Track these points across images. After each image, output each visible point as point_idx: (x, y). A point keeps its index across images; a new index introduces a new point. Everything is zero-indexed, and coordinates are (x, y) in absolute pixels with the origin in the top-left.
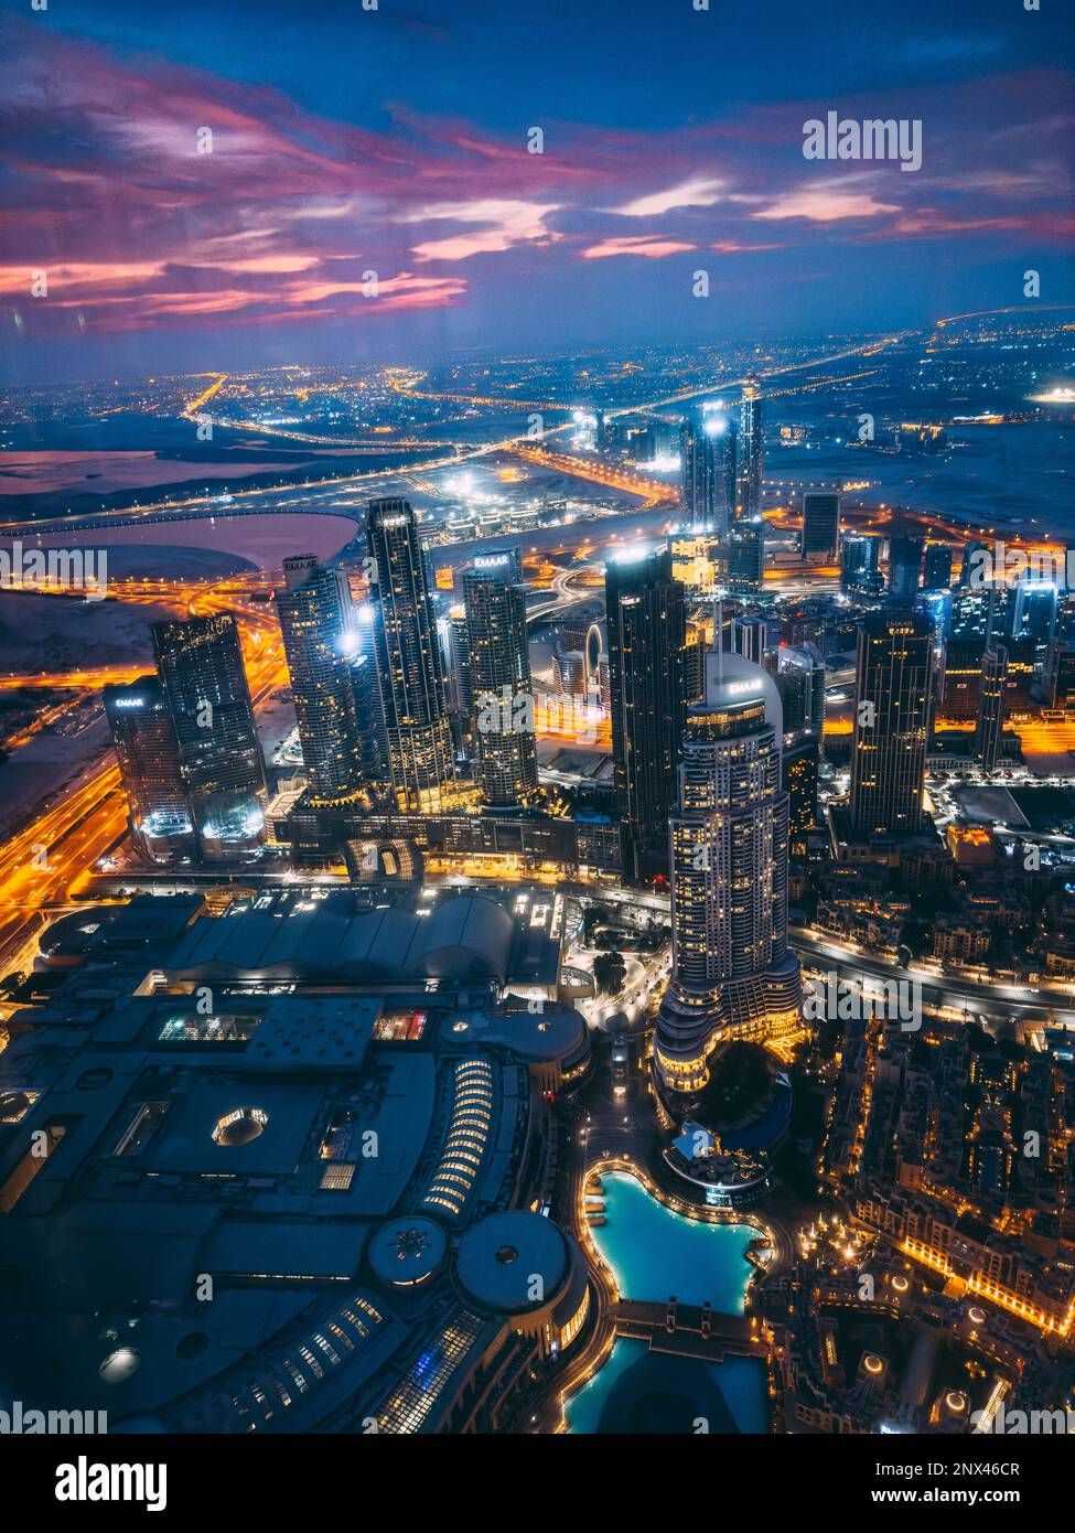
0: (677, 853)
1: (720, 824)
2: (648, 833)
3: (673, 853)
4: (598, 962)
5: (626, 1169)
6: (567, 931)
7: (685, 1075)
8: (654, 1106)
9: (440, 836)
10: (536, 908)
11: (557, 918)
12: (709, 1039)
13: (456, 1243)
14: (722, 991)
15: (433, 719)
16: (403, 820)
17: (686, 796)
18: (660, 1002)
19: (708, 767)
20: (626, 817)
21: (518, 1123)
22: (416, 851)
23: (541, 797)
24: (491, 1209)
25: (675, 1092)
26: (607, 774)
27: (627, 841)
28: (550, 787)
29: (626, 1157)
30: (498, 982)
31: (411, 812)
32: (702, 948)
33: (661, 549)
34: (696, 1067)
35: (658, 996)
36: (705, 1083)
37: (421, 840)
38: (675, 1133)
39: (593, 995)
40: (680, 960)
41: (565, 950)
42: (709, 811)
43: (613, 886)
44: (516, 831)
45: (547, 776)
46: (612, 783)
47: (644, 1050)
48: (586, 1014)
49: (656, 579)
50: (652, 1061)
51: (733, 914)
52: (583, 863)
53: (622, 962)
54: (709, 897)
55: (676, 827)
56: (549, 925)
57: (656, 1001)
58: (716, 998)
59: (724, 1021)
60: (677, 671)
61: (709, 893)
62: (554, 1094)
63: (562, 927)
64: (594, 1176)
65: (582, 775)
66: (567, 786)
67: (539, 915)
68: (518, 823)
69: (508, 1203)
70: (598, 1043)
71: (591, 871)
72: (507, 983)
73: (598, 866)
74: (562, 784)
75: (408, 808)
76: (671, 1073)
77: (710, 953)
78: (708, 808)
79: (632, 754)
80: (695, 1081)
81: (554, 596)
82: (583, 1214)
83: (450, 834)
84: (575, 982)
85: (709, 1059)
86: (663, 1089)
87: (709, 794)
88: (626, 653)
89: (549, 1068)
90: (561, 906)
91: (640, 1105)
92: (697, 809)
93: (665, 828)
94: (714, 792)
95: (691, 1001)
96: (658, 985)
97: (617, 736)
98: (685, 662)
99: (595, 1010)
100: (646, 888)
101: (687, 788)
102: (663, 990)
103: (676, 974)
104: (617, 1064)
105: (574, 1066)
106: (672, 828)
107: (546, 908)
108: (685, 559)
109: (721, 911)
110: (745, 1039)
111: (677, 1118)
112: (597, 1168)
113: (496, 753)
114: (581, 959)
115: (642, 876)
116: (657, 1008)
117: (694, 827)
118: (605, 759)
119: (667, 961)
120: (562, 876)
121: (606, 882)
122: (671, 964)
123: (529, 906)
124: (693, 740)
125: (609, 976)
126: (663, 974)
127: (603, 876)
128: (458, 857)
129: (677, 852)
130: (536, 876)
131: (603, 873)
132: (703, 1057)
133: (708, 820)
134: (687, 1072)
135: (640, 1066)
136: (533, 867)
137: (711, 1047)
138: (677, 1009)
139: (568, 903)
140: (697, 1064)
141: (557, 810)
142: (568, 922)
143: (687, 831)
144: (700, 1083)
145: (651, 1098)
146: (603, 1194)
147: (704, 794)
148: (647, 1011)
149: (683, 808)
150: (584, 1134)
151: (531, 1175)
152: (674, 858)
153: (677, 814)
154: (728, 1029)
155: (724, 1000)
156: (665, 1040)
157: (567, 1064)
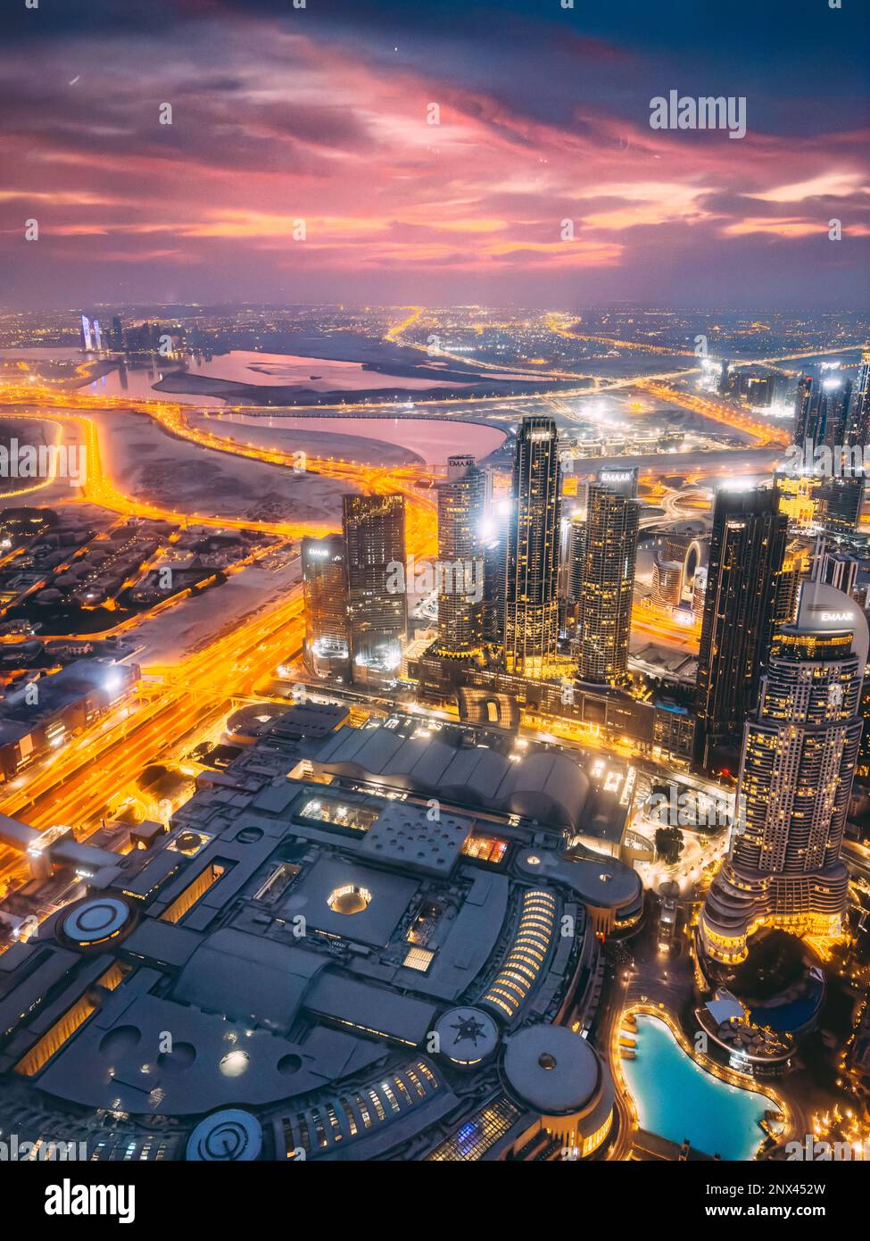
0: (749, 754)
1: (794, 736)
2: (722, 730)
3: (745, 753)
4: (660, 833)
5: (660, 1017)
6: (636, 800)
7: (725, 948)
8: (693, 968)
9: (536, 698)
10: (611, 775)
11: (628, 788)
12: (751, 923)
13: (506, 1040)
14: (772, 883)
15: (546, 600)
16: (509, 679)
17: (765, 705)
18: (712, 879)
19: (791, 683)
20: (703, 713)
21: (572, 953)
22: (515, 706)
23: (627, 680)
24: (539, 1020)
25: (714, 962)
26: (689, 672)
27: (702, 731)
28: (637, 675)
29: (661, 1005)
30: (570, 831)
31: (516, 673)
32: (759, 841)
33: (769, 484)
34: (737, 944)
35: (709, 874)
36: (743, 960)
37: (521, 698)
38: (708, 997)
39: (651, 861)
40: (736, 848)
41: (632, 817)
42: (785, 722)
43: (682, 770)
44: (602, 706)
45: (636, 664)
46: (694, 681)
47: (691, 917)
48: (643, 876)
49: (764, 508)
50: (696, 929)
51: (793, 817)
52: (657, 744)
53: (682, 838)
54: (773, 799)
55: (753, 731)
56: (620, 792)
57: (708, 878)
58: (764, 888)
59: (769, 910)
60: (770, 592)
61: (773, 794)
62: (606, 935)
63: (632, 797)
64: (631, 1015)
65: (666, 668)
66: (652, 676)
67: (613, 781)
68: (605, 699)
69: (554, 1018)
70: (650, 903)
71: (663, 753)
72: (578, 833)
73: (674, 751)
74: (648, 673)
75: (514, 670)
76: (712, 943)
77: (765, 847)
78: (784, 719)
79: (716, 659)
80: (734, 956)
81: (662, 512)
82: (616, 1045)
83: (545, 697)
84: (637, 846)
85: (749, 939)
86: (703, 956)
87: (788, 707)
88: (725, 571)
89: (603, 913)
90: (633, 779)
91: (681, 964)
92: (775, 719)
93: (740, 730)
94: (792, 706)
95: (741, 886)
96: (712, 865)
97: (705, 642)
98: (779, 586)
99: (652, 874)
100: (713, 778)
101: (768, 698)
102: (715, 870)
103: (731, 859)
104: (664, 924)
105: (626, 917)
106: (748, 731)
107: (620, 777)
108: (789, 495)
109: (782, 812)
110: (785, 929)
111: (712, 983)
112: (635, 1009)
113: (594, 637)
114: (645, 827)
115: (709, 767)
116: (707, 884)
117: (769, 734)
118: (689, 658)
119: (724, 845)
120: (637, 753)
121: (675, 766)
122: (726, 849)
123: (605, 773)
124: (780, 656)
125: (668, 845)
126: (718, 857)
127: (674, 760)
128: (549, 718)
129: (748, 752)
130: (614, 747)
131: (674, 757)
132: (744, 937)
133: (783, 730)
134: (729, 947)
135: (685, 931)
136: (612, 739)
137: (752, 929)
138: (727, 890)
139: (639, 776)
140: (739, 941)
141: (640, 695)
142: (637, 794)
143: (761, 736)
144: (738, 959)
145: (691, 960)
146: (637, 1032)
147: (782, 706)
148: (698, 885)
149: (761, 715)
150: (628, 977)
151: (576, 1000)
152: (745, 757)
153: (754, 719)
154: (771, 918)
155: (771, 891)
156: (712, 914)
157: (621, 914)
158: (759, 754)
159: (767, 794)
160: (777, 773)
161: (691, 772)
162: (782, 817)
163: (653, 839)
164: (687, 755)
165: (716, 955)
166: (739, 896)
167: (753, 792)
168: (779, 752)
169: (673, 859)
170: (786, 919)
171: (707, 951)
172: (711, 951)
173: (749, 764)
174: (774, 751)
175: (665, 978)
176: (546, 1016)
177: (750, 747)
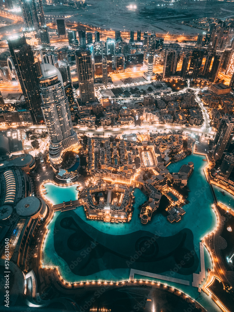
0: (45, 115)
1: (53, 106)
2: (37, 111)
4: (32, 143)
5: (49, 182)
6: (23, 138)
7: (57, 161)
8: (52, 168)
12: (61, 152)
13: (15, 208)
14: (62, 142)
17: (44, 101)
18: (49, 148)
19: (48, 93)
20: (31, 108)
21: (22, 181)
26: (23, 98)
27: (32, 114)
29: (48, 180)
30: (8, 153)
32: (55, 135)
33: (22, 35)
34: (59, 159)
38: (58, 172)
39: (33, 150)
40: (51, 138)
41: (23, 142)
42: (50, 104)
43: (31, 125)
44: (2, 117)
46: (25, 101)
47: (47, 158)
48: (32, 155)
49: (22, 43)
50: (50, 160)
51: (61, 126)
54: (55, 124)
55: (43, 109)
58: (61, 144)
59: (63, 148)
60: (34, 70)
61: (54, 122)
62: (29, 172)
63: (21, 137)
65: (16, 99)
66: (13, 103)
69: (24, 196)
71: (25, 123)
72: (11, 153)
73: (27, 121)
74: (11, 103)
76: (54, 161)
77: (57, 135)
78: (50, 103)
79: (28, 92)
82: (42, 193)
84: (28, 148)
85: (62, 156)
86: (53, 165)
88: (20, 66)
89: (27, 168)
90: (20, 132)
91: (49, 169)
92: (47, 104)
93: (41, 109)
95: (55, 146)
97: (23, 89)
98: (36, 67)
99: (34, 153)
100: (39, 124)
101: (44, 99)
102: (49, 145)
103: (51, 141)
104: (42, 163)
105: (32, 166)
108: (29, 38)
109: (58, 126)
110: (68, 151)
111: (58, 169)
112: (43, 184)
114: (27, 143)
115: (38, 122)
116: (48, 149)
117: (48, 108)
118: (21, 95)
119: (48, 139)
121: (29, 125)
123: (11, 134)
124: (43, 87)
125: (35, 145)
126: (49, 143)
127: (28, 123)
130: (11, 127)
132: (60, 156)
133: (51, 106)
134: (58, 160)
135: (47, 162)
136: (10, 125)
137: (62, 154)
138: (53, 148)
139: (21, 131)
140: (60, 158)
142: (22, 136)
143: (46, 109)
145: (51, 167)
146: (45, 188)
147: (48, 100)
148: (46, 150)
149: (44, 104)
150: (38, 178)
152: (44, 116)
153: (43, 106)
154: (64, 150)
155: (62, 144)
156: (52, 155)
157: (30, 166)
158: (47, 114)
159: (53, 123)
160: (53, 117)
161: (34, 125)
162: (58, 127)
163: (31, 145)
164: (31, 121)
165: (56, 163)
166: (56, 148)
167: (50, 124)
168: (52, 112)
169: (38, 147)
170: (68, 148)
171: (54, 164)
172: (54, 163)
173: (46, 117)
174: (50, 112)
175: (47, 174)
176: (22, 197)
177: (45, 113)
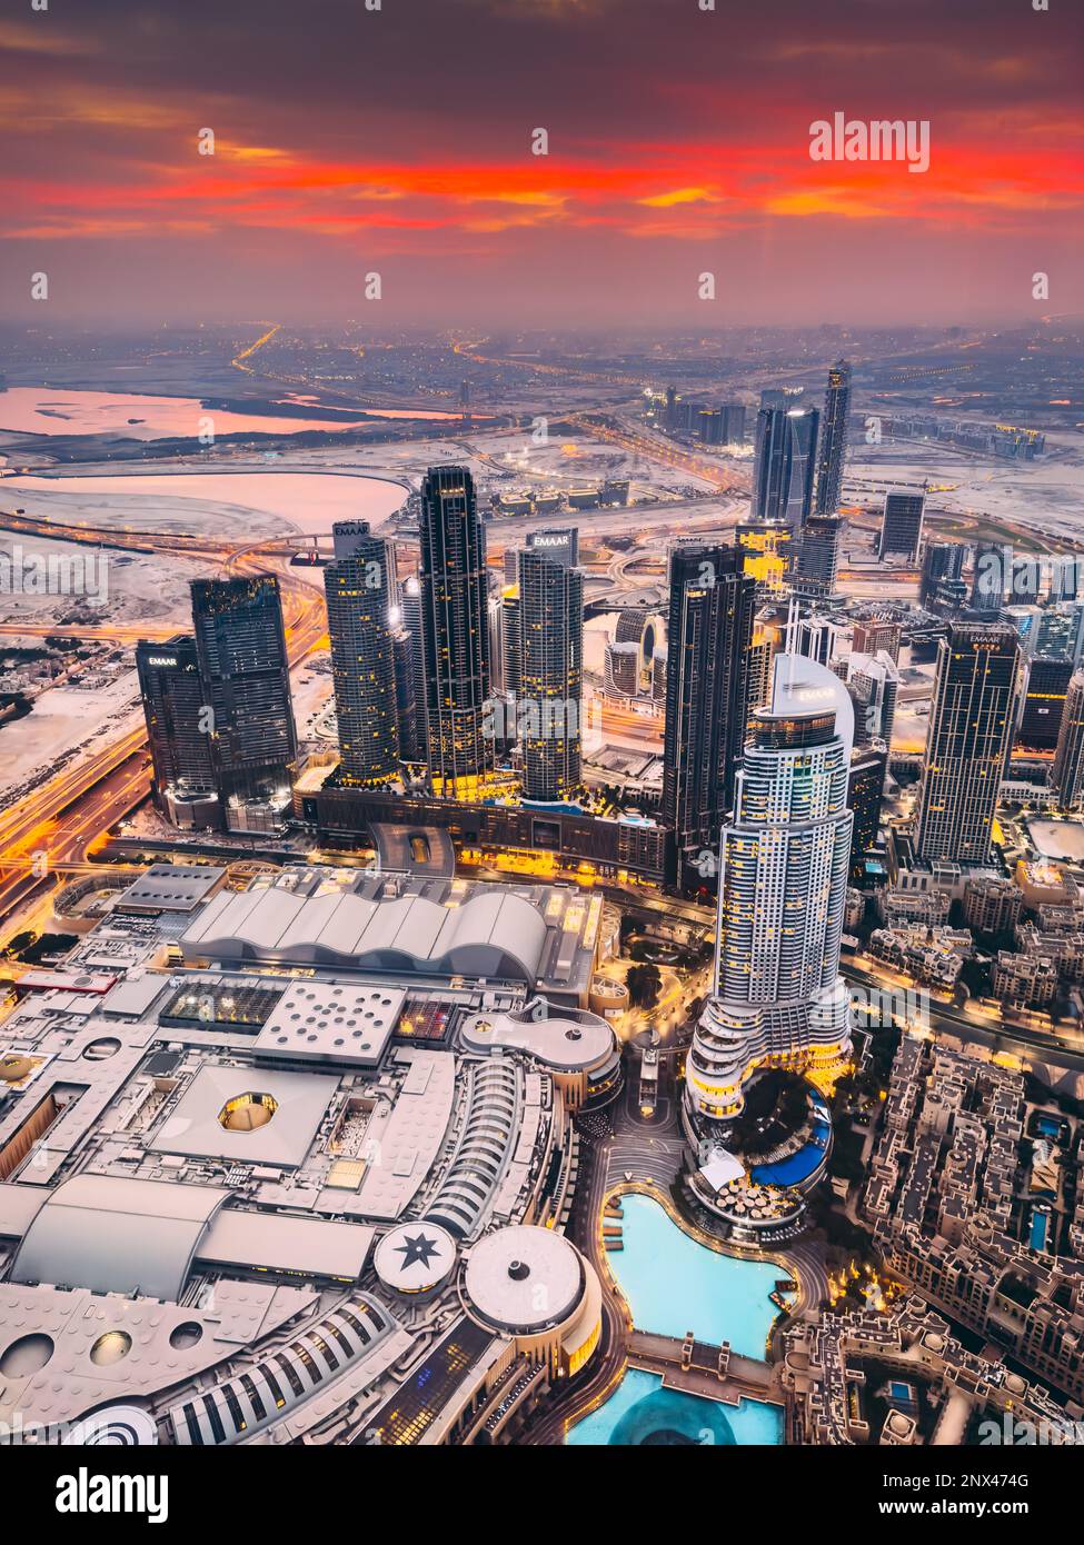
0: (728, 866)
1: (777, 839)
2: (695, 840)
3: (724, 865)
4: (631, 974)
5: (649, 1194)
6: (602, 937)
9: (474, 827)
10: (571, 910)
11: (593, 924)
12: (746, 1064)
13: (466, 1254)
14: (764, 1016)
15: (477, 702)
16: (437, 806)
17: (742, 806)
19: (770, 777)
21: (539, 1135)
22: (449, 840)
23: (583, 793)
24: (505, 1222)
25: (707, 1118)
26: (656, 773)
28: (594, 786)
31: (446, 799)
32: (746, 968)
33: (730, 540)
36: (739, 1111)
37: (454, 829)
39: (623, 1009)
40: (722, 979)
42: (766, 823)
43: (653, 893)
44: (554, 828)
45: (591, 773)
46: (661, 786)
51: (783, 935)
52: (622, 866)
53: (659, 975)
54: (759, 916)
55: (729, 837)
56: (583, 930)
58: (758, 1022)
59: (764, 1047)
61: (758, 911)
62: (578, 1108)
63: (598, 934)
64: (614, 1198)
66: (612, 786)
67: (573, 918)
68: (558, 819)
69: (522, 1218)
70: (628, 1057)
71: (630, 876)
73: (640, 871)
74: (607, 783)
75: (444, 794)
77: (755, 974)
78: (764, 821)
79: (684, 757)
80: (729, 1109)
81: (609, 582)
82: (599, 1236)
83: (485, 825)
84: (607, 992)
85: (743, 1085)
86: (693, 1114)
87: (768, 806)
90: (598, 911)
92: (754, 821)
93: (717, 837)
94: (773, 804)
95: (730, 1023)
97: (669, 738)
98: (750, 663)
99: (627, 1023)
100: (688, 899)
101: (745, 797)
103: (716, 992)
104: (644, 1081)
106: (725, 838)
107: (581, 911)
109: (771, 930)
110: (784, 1067)
112: (618, 1189)
113: (540, 744)
114: (614, 969)
115: (685, 888)
117: (749, 840)
118: (653, 759)
119: (708, 978)
120: (600, 879)
121: (646, 890)
123: (564, 909)
124: (756, 746)
125: (642, 989)
127: (643, 883)
128: (492, 850)
130: (573, 876)
131: (643, 879)
132: (738, 1084)
133: (765, 834)
136: (569, 867)
137: (746, 1073)
138: (714, 1030)
139: (605, 908)
141: (599, 809)
142: (604, 929)
143: (740, 843)
144: (734, 1111)
151: (548, 1191)
157: (594, 1077)
158: (739, 864)
159: (751, 911)
160: (761, 885)
161: (664, 894)
162: (770, 937)
163: (623, 982)
164: (658, 874)
165: (708, 1110)
166: (728, 1034)
167: (736, 910)
168: (762, 860)
169: (650, 1003)
170: (785, 1053)
171: (697, 1107)
172: (700, 1106)
173: (728, 877)
174: (756, 859)
175: (650, 1147)
176: (514, 1217)
177: (729, 858)
